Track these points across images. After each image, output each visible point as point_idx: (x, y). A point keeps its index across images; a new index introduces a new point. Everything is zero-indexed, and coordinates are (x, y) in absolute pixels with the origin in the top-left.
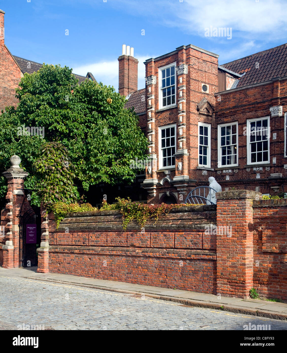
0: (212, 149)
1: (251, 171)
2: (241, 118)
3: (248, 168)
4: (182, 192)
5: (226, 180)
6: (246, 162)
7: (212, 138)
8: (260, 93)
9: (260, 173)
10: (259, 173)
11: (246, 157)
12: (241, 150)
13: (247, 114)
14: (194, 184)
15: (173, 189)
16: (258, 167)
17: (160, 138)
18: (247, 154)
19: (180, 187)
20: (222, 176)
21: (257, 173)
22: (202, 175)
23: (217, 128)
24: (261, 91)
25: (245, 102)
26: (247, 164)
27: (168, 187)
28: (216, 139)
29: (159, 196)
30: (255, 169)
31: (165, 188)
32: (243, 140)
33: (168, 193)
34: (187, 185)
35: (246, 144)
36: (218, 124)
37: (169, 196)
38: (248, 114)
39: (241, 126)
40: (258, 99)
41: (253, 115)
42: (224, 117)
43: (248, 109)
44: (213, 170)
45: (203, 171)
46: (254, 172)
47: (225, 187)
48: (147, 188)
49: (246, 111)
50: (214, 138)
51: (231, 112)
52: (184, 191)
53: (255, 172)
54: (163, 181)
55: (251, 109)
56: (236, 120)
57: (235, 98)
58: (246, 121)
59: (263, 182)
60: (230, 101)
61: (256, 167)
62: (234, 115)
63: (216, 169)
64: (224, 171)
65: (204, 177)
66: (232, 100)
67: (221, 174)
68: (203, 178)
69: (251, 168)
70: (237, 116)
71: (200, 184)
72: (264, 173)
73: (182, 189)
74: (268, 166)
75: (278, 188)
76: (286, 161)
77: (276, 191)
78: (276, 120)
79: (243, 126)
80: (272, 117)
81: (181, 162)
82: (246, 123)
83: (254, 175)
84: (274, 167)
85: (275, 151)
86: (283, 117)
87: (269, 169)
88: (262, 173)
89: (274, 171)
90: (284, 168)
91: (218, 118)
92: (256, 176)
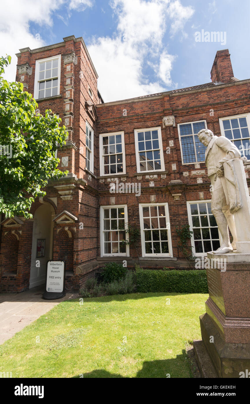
1: (142, 179)
2: (128, 127)
3: (138, 176)
4: (65, 197)
6: (136, 170)
7: (94, 145)
8: (148, 106)
9: (155, 180)
10: (153, 181)
11: (136, 165)
12: (129, 158)
13: (134, 124)
16: (152, 175)
18: (136, 162)
19: (63, 189)
20: (105, 185)
21: (151, 181)
22: (88, 179)
23: (98, 137)
24: (149, 105)
25: (132, 113)
26: (137, 172)
30: (147, 177)
32: (131, 149)
33: (41, 199)
34: (75, 186)
35: (135, 152)
36: (100, 133)
37: (43, 203)
38: (136, 124)
39: (127, 135)
40: (147, 111)
41: (142, 125)
42: (106, 127)
43: (136, 120)
44: (96, 177)
45: (88, 175)
46: (146, 180)
47: (111, 197)
49: (133, 122)
50: (97, 146)
51: (117, 121)
52: (69, 195)
53: (148, 180)
55: (139, 119)
56: (121, 129)
57: (119, 110)
58: (134, 130)
59: (160, 190)
60: (114, 112)
61: (150, 175)
62: (119, 125)
63: (98, 178)
64: (109, 180)
65: (90, 182)
66: (116, 112)
67: (105, 182)
68: (88, 183)
69: (143, 175)
70: (123, 126)
72: (159, 181)
73: (66, 192)
74: (164, 174)
75: (180, 196)
76: (185, 168)
77: (177, 199)
78: (171, 128)
79: (129, 135)
80: (164, 127)
81: (66, 156)
82: (133, 132)
83: (147, 183)
84: (174, 173)
85: (173, 157)
86: (176, 127)
87: (165, 176)
88: (157, 181)
89: (175, 177)
90: (184, 175)
91: (100, 127)
92: (150, 184)
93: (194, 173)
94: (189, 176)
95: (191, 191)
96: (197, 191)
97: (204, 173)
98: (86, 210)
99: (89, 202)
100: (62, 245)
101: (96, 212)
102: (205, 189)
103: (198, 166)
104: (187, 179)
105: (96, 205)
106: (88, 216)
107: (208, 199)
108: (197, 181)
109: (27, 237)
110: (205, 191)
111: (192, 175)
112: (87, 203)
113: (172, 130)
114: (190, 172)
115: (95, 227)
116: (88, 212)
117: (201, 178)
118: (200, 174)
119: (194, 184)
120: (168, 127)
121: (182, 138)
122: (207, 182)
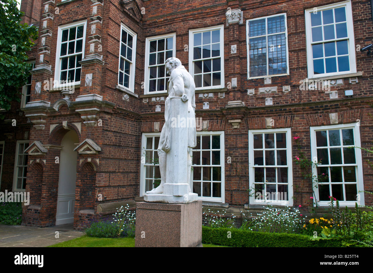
0: (136, 68)
2: (181, 27)
4: (89, 122)
5: (156, 111)
7: (137, 53)
9: (210, 101)
10: (207, 102)
13: (189, 22)
14: (111, 111)
15: (74, 117)
16: (207, 93)
17: (59, 43)
19: (86, 113)
20: (149, 106)
21: (205, 102)
22: (122, 100)
23: (144, 42)
25: (188, 7)
27: (65, 113)
28: (143, 56)
29: (49, 128)
31: (60, 116)
32: (183, 57)
33: (65, 124)
34: (98, 110)
35: (188, 62)
36: (146, 37)
37: (67, 128)
38: (191, 22)
39: (180, 38)
40: (207, 3)
41: (199, 23)
42: (155, 27)
43: (192, 16)
44: (137, 96)
45: (123, 94)
46: (200, 100)
47: (155, 121)
48: (30, 115)
49: (188, 19)
50: (140, 54)
51: (167, 20)
52: (92, 120)
53: (201, 100)
54: (59, 104)
55: (196, 15)
56: (173, 30)
58: (188, 32)
59: (215, 115)
61: (204, 94)
62: (170, 24)
63: (141, 97)
64: (154, 99)
65: (125, 103)
66: (168, 6)
67: (149, 102)
68: (123, 105)
70: (175, 25)
71: (118, 112)
72: (215, 102)
73: (89, 117)
74: (223, 92)
75: (240, 123)
76: (250, 84)
77: (236, 127)
78: (236, 27)
79: (183, 38)
80: (227, 25)
81: (90, 73)
82: (187, 34)
83: (200, 104)
84: (234, 91)
85: (234, 69)
86: (244, 25)
87: (224, 95)
88: (213, 102)
89: (234, 97)
90: (248, 94)
91: (146, 29)
92: (204, 106)
93: (261, 90)
94: (255, 94)
95: (256, 116)
96: (263, 117)
97: (275, 92)
98: (116, 139)
99: (122, 128)
100: (85, 178)
101: (136, 141)
102: (274, 113)
103: (268, 82)
104: (253, 99)
105: (136, 131)
106: (120, 146)
107: (277, 128)
108: (265, 102)
109: (53, 167)
110: (274, 116)
111: (259, 93)
112: (119, 130)
113: (236, 29)
114: (256, 89)
115: (133, 159)
116: (121, 141)
117: (271, 98)
118: (270, 92)
119: (261, 106)
120: (232, 25)
121: (250, 40)
122: (278, 103)
